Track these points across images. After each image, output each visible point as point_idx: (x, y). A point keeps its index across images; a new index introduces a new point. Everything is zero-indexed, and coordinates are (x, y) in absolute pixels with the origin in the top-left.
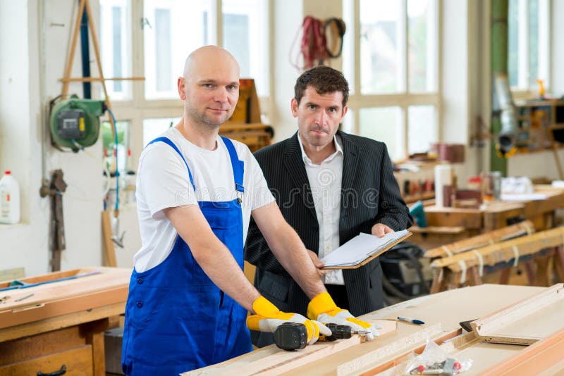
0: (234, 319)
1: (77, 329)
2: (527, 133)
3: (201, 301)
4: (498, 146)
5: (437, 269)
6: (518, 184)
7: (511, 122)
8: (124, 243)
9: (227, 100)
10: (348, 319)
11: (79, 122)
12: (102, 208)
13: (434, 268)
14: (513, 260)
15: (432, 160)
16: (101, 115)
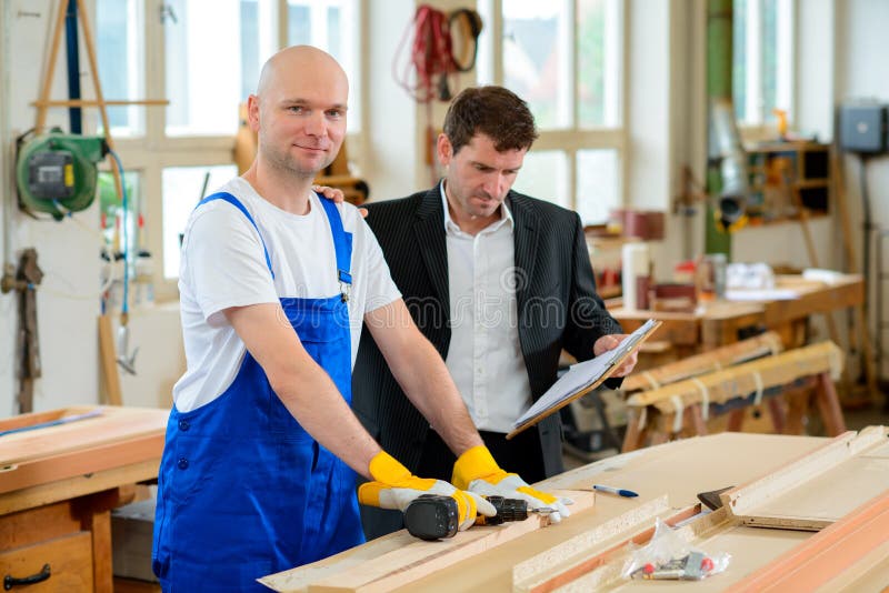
0: (335, 489)
1: (67, 506)
2: (760, 195)
3: (282, 459)
4: (718, 214)
5: (637, 409)
6: (752, 275)
7: (739, 176)
8: (137, 367)
9: (325, 133)
10: (518, 489)
11: (64, 171)
12: (98, 310)
13: (631, 407)
14: (754, 395)
15: (614, 236)
16: (99, 161)
